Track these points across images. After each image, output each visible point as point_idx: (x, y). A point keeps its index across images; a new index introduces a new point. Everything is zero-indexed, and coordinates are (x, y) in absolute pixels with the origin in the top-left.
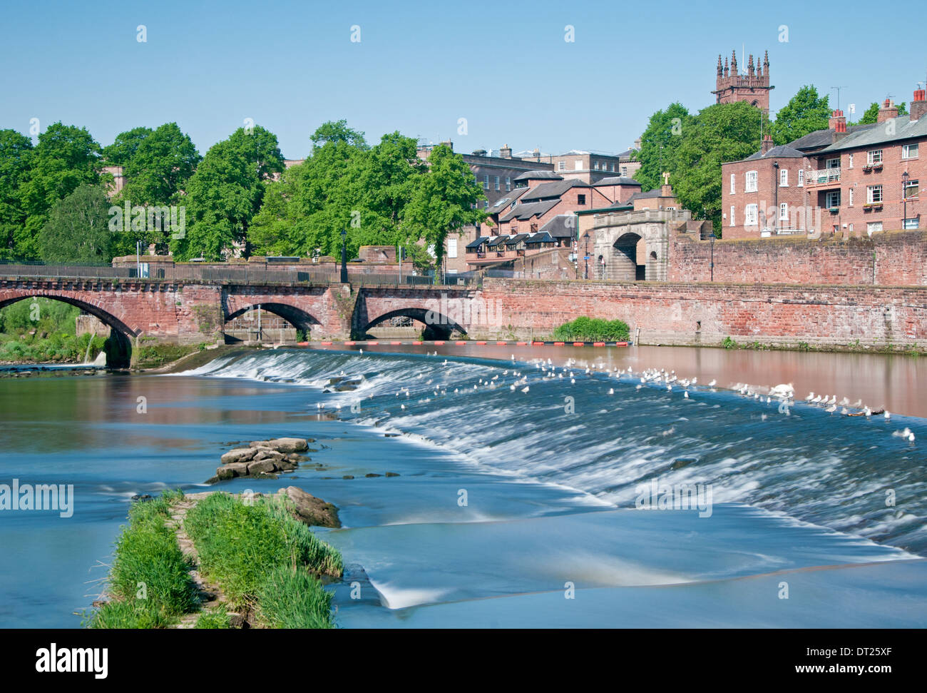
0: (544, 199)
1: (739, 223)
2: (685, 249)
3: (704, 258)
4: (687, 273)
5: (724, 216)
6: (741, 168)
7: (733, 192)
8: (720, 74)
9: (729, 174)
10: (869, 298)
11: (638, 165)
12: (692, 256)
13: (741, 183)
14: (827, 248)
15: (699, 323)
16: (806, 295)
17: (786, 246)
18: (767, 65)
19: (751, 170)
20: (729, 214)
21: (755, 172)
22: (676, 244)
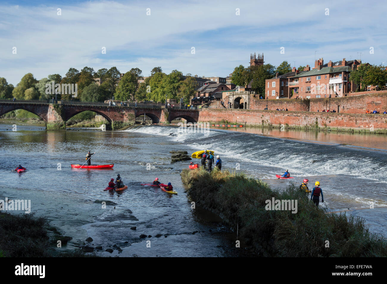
0: (212, 88)
1: (270, 95)
2: (256, 102)
3: (261, 104)
4: (256, 108)
5: (266, 93)
6: (271, 81)
7: (268, 87)
8: (251, 58)
9: (267, 83)
10: (312, 115)
11: (231, 80)
12: (258, 103)
13: (271, 85)
14: (298, 102)
15: (263, 121)
16: (294, 114)
17: (285, 101)
18: (263, 56)
19: (274, 81)
20: (267, 93)
21: (275, 82)
22: (253, 100)
